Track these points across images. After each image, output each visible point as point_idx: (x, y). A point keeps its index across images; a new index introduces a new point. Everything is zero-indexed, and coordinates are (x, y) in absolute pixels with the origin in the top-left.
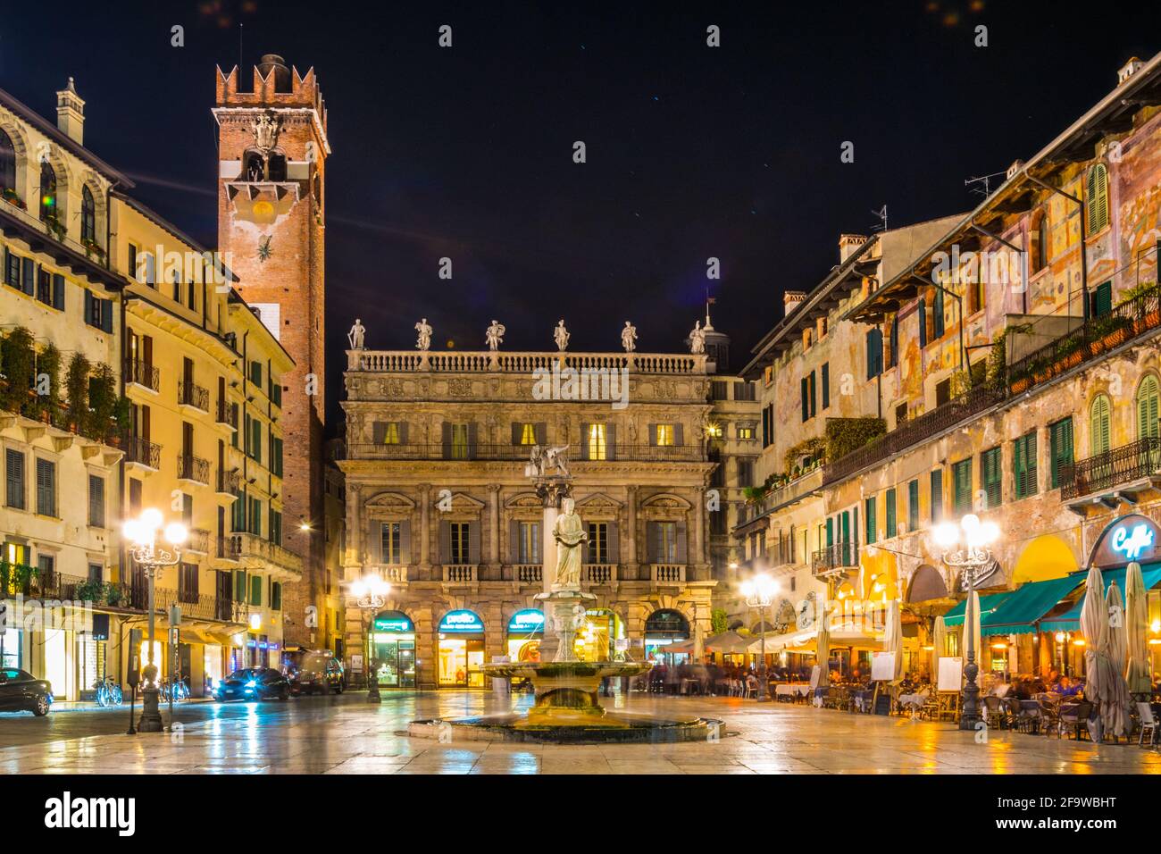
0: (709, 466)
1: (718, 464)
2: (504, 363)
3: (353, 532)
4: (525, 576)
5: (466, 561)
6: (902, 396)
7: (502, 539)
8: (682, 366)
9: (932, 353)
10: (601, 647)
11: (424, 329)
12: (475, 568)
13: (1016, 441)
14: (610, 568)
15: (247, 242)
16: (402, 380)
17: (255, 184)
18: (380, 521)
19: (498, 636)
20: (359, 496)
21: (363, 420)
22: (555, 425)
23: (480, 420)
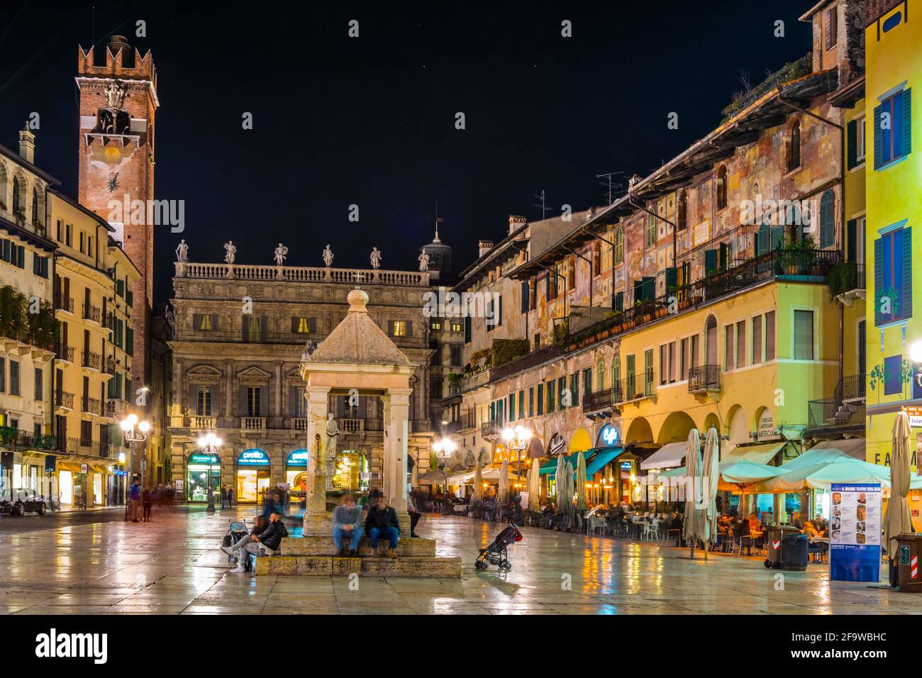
0: (429, 352)
1: (436, 351)
2: (287, 274)
3: (178, 392)
4: (300, 426)
5: (257, 414)
6: (538, 328)
7: (283, 399)
8: (413, 280)
9: (552, 306)
10: (353, 476)
11: (230, 248)
12: (264, 420)
13: (572, 375)
14: (359, 422)
15: (100, 177)
16: (214, 284)
17: (107, 135)
18: (197, 384)
19: (279, 468)
20: (183, 367)
21: (185, 311)
22: (323, 320)
23: (269, 314)
